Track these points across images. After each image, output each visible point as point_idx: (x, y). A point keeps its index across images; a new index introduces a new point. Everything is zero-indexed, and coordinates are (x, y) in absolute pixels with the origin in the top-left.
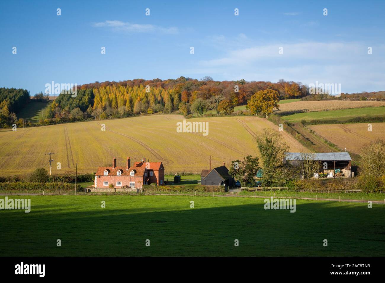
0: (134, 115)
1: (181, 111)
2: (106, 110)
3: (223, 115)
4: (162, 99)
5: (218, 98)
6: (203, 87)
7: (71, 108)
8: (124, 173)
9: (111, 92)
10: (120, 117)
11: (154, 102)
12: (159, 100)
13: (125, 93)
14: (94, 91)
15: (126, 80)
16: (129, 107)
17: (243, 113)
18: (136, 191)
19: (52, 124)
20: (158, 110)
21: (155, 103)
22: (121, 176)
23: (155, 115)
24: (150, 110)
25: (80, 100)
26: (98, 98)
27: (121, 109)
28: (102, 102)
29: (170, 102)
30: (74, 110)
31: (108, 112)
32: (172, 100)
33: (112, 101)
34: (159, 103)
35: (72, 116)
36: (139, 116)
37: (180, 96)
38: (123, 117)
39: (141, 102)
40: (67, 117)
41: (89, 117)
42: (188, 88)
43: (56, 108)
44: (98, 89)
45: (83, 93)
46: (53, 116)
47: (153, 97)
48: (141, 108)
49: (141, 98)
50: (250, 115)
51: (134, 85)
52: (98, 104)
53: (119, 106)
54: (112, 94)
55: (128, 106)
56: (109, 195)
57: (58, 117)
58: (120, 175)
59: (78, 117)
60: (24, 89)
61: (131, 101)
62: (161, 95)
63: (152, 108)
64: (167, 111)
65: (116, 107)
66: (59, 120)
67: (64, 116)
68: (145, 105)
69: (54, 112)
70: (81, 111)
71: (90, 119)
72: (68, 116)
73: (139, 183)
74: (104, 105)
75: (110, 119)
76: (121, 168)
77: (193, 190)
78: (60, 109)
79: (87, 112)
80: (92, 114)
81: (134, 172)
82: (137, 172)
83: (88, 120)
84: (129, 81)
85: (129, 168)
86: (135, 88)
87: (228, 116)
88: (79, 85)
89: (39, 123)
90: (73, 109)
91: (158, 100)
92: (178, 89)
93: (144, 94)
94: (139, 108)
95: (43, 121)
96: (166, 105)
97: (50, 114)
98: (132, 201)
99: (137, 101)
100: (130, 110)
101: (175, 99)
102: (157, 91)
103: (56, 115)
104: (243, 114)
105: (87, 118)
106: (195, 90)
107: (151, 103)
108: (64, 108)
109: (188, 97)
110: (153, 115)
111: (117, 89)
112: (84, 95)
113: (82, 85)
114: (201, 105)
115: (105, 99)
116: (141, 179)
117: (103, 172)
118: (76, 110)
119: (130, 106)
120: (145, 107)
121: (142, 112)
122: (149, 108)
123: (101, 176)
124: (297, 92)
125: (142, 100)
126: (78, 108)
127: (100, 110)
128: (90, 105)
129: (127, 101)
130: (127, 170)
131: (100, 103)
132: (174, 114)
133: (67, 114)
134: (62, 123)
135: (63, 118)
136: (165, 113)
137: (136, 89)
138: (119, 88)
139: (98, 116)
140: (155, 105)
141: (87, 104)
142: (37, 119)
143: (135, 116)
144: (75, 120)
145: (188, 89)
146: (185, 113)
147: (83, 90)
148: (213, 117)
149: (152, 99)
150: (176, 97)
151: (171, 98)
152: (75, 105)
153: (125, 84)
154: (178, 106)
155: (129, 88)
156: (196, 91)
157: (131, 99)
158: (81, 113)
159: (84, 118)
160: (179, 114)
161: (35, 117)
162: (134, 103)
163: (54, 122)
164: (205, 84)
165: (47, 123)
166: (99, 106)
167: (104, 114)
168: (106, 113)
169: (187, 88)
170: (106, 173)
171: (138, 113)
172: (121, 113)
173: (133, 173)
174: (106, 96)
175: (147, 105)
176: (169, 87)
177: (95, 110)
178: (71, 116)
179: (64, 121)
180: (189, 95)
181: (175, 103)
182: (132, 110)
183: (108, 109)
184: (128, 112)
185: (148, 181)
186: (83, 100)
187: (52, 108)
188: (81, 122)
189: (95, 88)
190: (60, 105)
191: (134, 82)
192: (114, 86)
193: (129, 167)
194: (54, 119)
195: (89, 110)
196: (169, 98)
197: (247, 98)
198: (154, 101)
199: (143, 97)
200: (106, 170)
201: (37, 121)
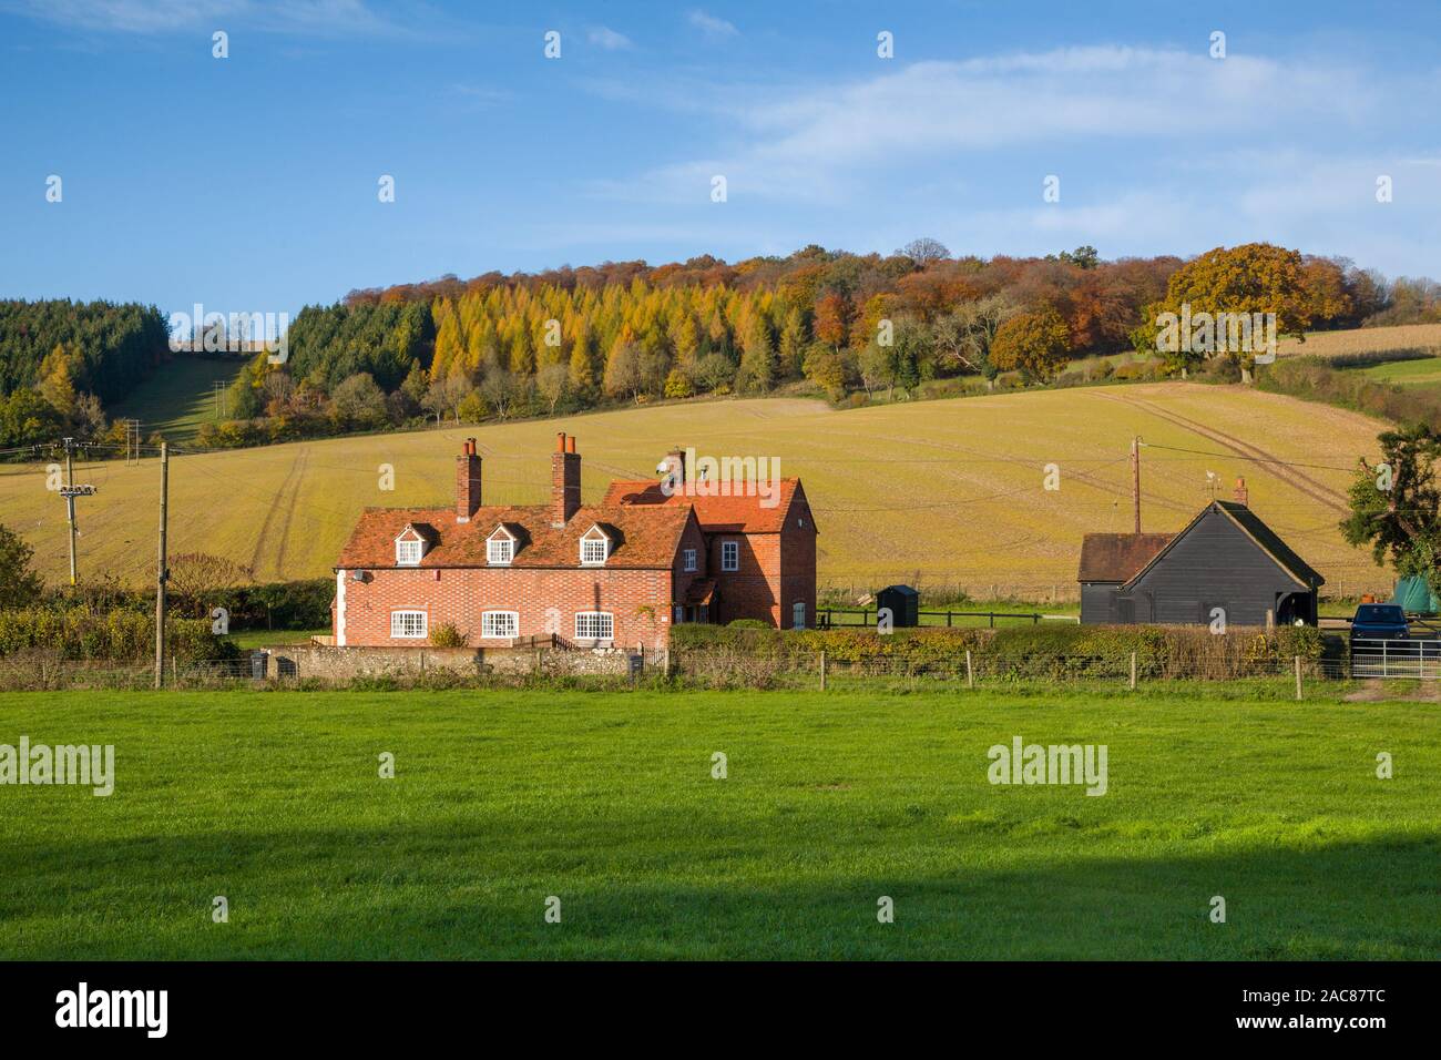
0: (603, 405)
1: (815, 381)
2: (483, 383)
3: (1013, 386)
4: (731, 334)
5: (993, 311)
6: (908, 278)
7: (334, 375)
8: (537, 545)
9: (510, 306)
10: (543, 414)
11: (693, 348)
12: (714, 337)
13: (568, 313)
14: (436, 311)
15: (575, 266)
16: (585, 367)
17: (1112, 370)
18: (622, 668)
19: (254, 445)
20: (712, 381)
21: (696, 349)
22: (515, 567)
23: (698, 402)
24: (674, 382)
25: (373, 344)
26: (453, 335)
27: (550, 380)
28: (466, 350)
29: (764, 345)
30: (346, 383)
31: (493, 390)
32: (774, 337)
33: (509, 346)
34: (715, 348)
35: (339, 407)
36: (626, 407)
37: (808, 320)
38: (558, 414)
39: (635, 345)
40: (320, 414)
41: (411, 414)
42: (843, 283)
43: (273, 376)
44: (454, 303)
45: (388, 315)
46: (259, 411)
47: (689, 324)
48: (635, 373)
49: (635, 332)
50: (1153, 379)
51: (604, 284)
52: (448, 359)
53: (539, 364)
54: (513, 317)
55: (582, 364)
56: (408, 689)
57: (279, 415)
58: (507, 563)
59: (364, 412)
60: (146, 303)
61: (593, 346)
62: (723, 317)
63: (686, 374)
64: (753, 384)
65: (530, 368)
66: (282, 424)
67: (303, 410)
68: (656, 361)
69: (265, 392)
70: (376, 389)
71: (414, 423)
72: (319, 409)
73: (645, 616)
74: (475, 363)
75: (501, 421)
76: (513, 518)
77: (1062, 659)
78: (287, 378)
79: (406, 395)
80: (425, 402)
81: (605, 541)
82: (628, 538)
83: (405, 426)
84: (584, 269)
85: (568, 517)
86: (612, 293)
87: (1039, 389)
88: (376, 287)
89: (198, 441)
90: (343, 377)
91: (710, 336)
92: (798, 290)
93: (648, 313)
94: (629, 374)
95: (216, 431)
96: (746, 358)
97: (246, 400)
98: (586, 726)
99: (616, 342)
100: (588, 381)
101: (786, 332)
102: (704, 302)
103: (271, 404)
104: (1116, 374)
105: (405, 417)
106: (877, 289)
107: (681, 352)
108: (305, 374)
109: (845, 322)
110: (691, 402)
111: (532, 298)
112: (393, 323)
113: (386, 287)
114: (912, 345)
115: (482, 335)
116: (657, 588)
117: (389, 545)
118: (357, 382)
119: (589, 364)
120: (656, 371)
121: (642, 392)
122: (673, 372)
123: (374, 573)
124: (1337, 298)
125: (640, 336)
126: (363, 376)
127: (457, 381)
128: (416, 363)
129: (574, 342)
130: (554, 525)
131: (457, 352)
132: (782, 396)
133: (317, 401)
134: (297, 439)
135: (301, 418)
136: (744, 393)
137: (615, 296)
138: (542, 297)
139: (451, 408)
140: (700, 358)
141: (404, 361)
142: (194, 427)
143: (609, 407)
144: (349, 426)
145: (843, 289)
146: (832, 391)
147: (389, 305)
148: (965, 396)
149: (682, 336)
150: (791, 325)
151: (767, 328)
152: (350, 362)
153: (566, 281)
154: (800, 360)
155: (585, 295)
156: (879, 296)
157: (593, 336)
158: (377, 397)
159: (389, 418)
160: (807, 395)
161: (185, 420)
162: (604, 352)
163: (260, 433)
164: (919, 269)
165: (230, 438)
166: (455, 366)
167: (474, 399)
168: (482, 395)
169: (837, 284)
170: (410, 550)
171: (623, 397)
172: (549, 394)
173: (600, 548)
174: (483, 327)
175: (662, 359)
176: (760, 285)
177: (437, 381)
178: (332, 410)
179: (305, 428)
180: (847, 315)
181: (786, 348)
182: (597, 383)
183: (493, 379)
184: (582, 389)
185: (707, 601)
186: (388, 344)
187: (255, 376)
188: (375, 434)
189: (441, 300)
190: (291, 364)
191: (607, 272)
192: (520, 290)
193: (573, 503)
194: (260, 423)
195: (409, 384)
196: (761, 330)
197: (1108, 326)
198: (692, 343)
199: (646, 325)
200: (408, 529)
201: (191, 434)
